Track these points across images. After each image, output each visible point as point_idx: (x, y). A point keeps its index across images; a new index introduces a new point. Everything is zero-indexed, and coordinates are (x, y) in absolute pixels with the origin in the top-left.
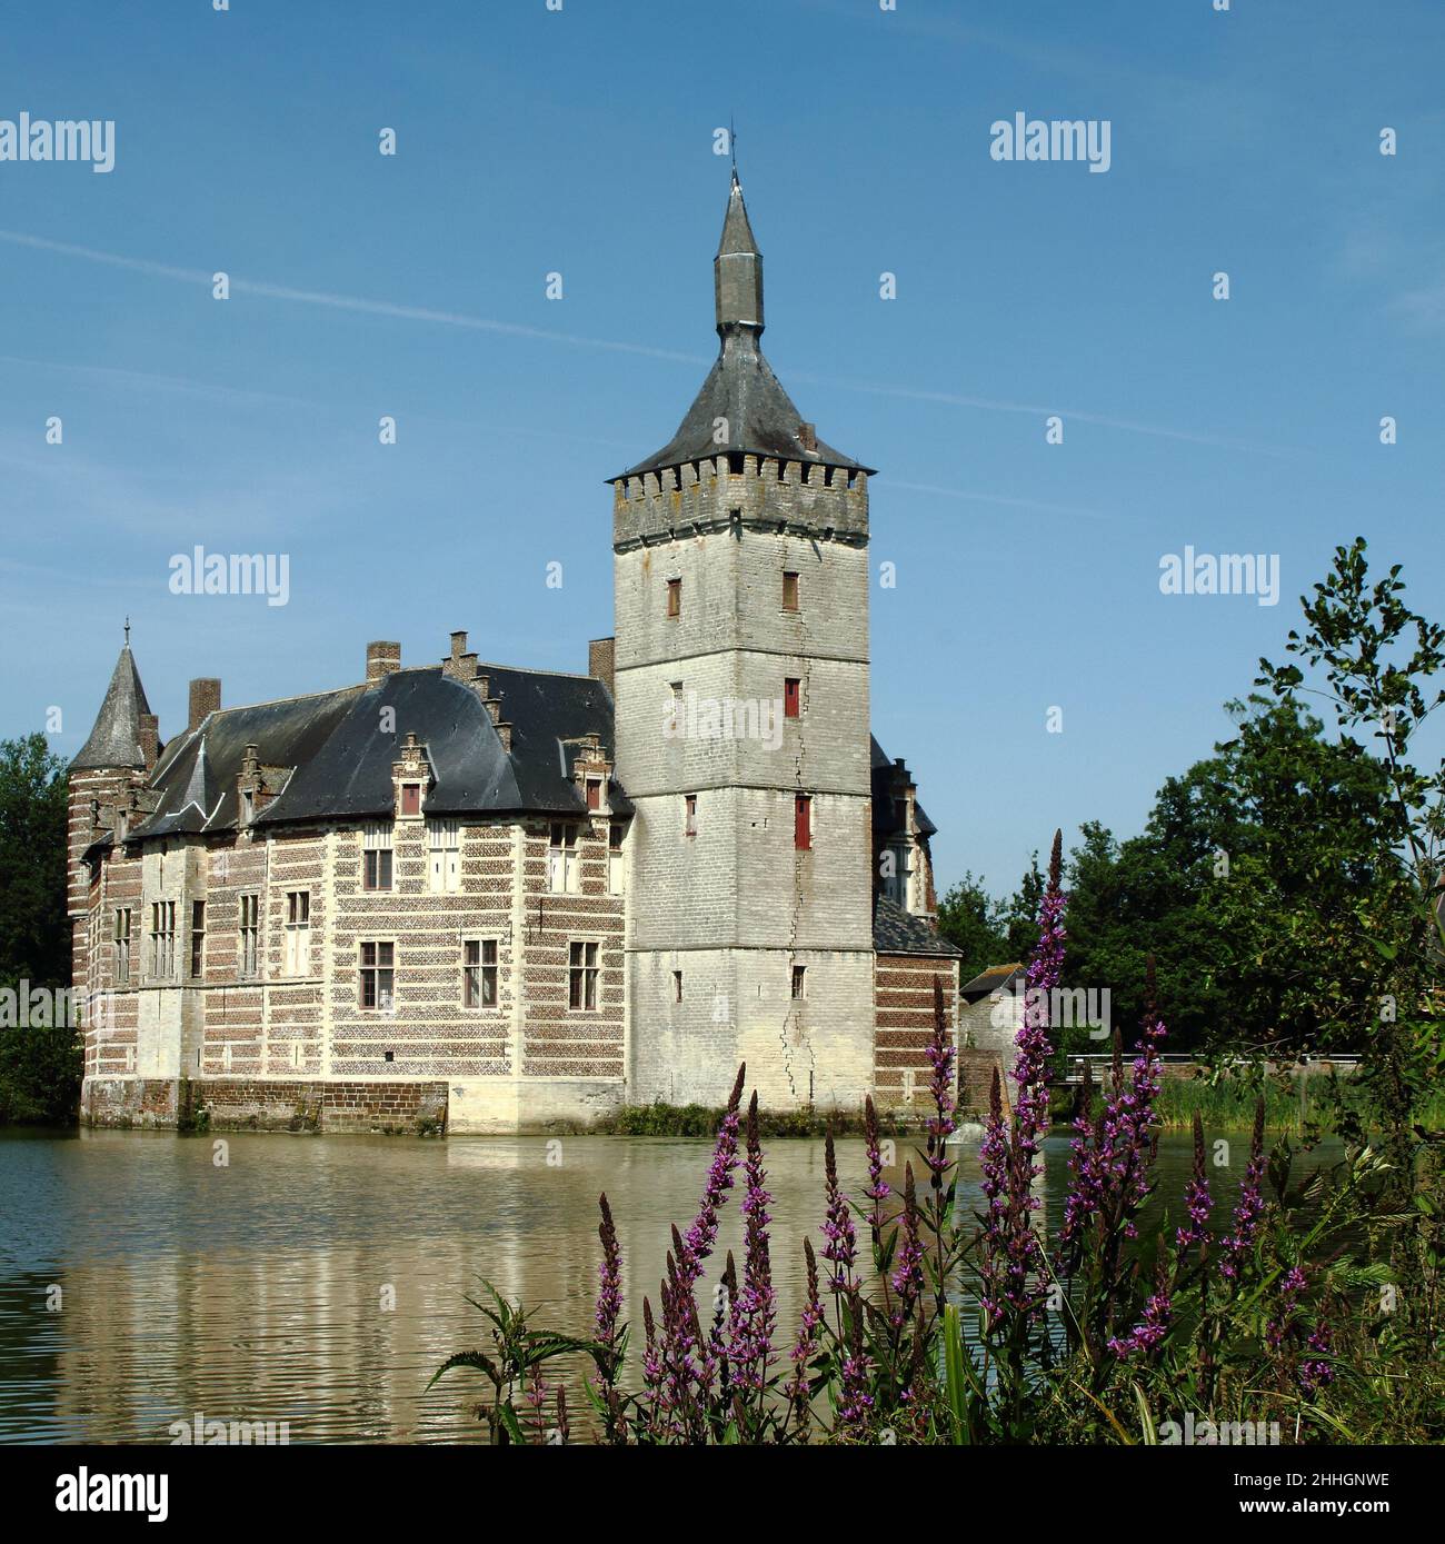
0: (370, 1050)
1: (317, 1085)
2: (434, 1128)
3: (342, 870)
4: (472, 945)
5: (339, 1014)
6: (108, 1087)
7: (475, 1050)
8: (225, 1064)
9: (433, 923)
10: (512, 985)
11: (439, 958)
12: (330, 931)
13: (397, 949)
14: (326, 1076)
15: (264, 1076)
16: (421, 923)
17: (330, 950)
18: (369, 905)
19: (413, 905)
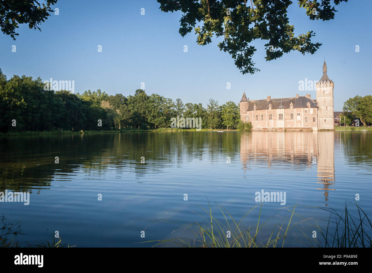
0: (306, 125)
1: (302, 128)
2: (312, 131)
3: (303, 112)
4: (313, 118)
5: (304, 122)
6: (269, 128)
7: (314, 125)
8: (289, 126)
9: (311, 116)
10: (316, 120)
11: (311, 118)
12: (303, 116)
13: (308, 118)
14: (303, 127)
15: (295, 127)
16: (310, 116)
17: (303, 118)
18: (306, 114)
19: (309, 114)
